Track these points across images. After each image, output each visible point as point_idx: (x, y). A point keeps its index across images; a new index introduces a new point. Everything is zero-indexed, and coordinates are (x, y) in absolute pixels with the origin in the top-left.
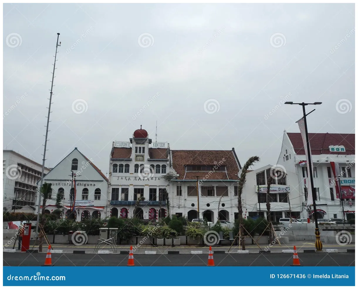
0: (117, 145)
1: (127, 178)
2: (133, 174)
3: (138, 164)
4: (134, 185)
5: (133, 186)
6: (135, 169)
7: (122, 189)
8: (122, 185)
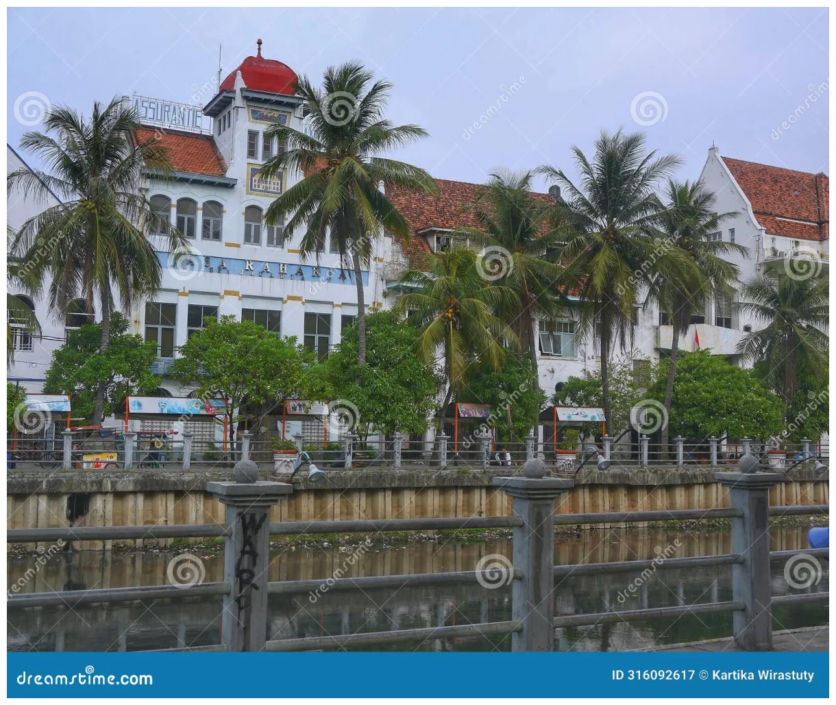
0: (150, 114)
1: (215, 264)
2: (238, 246)
3: (257, 204)
4: (244, 296)
5: (240, 299)
6: (248, 228)
7: (191, 308)
8: (191, 292)
